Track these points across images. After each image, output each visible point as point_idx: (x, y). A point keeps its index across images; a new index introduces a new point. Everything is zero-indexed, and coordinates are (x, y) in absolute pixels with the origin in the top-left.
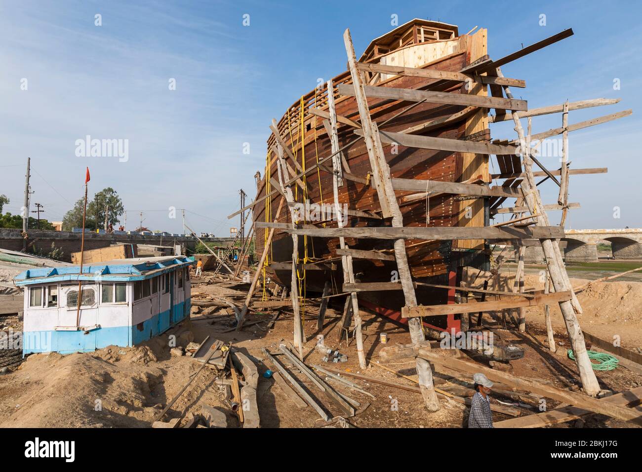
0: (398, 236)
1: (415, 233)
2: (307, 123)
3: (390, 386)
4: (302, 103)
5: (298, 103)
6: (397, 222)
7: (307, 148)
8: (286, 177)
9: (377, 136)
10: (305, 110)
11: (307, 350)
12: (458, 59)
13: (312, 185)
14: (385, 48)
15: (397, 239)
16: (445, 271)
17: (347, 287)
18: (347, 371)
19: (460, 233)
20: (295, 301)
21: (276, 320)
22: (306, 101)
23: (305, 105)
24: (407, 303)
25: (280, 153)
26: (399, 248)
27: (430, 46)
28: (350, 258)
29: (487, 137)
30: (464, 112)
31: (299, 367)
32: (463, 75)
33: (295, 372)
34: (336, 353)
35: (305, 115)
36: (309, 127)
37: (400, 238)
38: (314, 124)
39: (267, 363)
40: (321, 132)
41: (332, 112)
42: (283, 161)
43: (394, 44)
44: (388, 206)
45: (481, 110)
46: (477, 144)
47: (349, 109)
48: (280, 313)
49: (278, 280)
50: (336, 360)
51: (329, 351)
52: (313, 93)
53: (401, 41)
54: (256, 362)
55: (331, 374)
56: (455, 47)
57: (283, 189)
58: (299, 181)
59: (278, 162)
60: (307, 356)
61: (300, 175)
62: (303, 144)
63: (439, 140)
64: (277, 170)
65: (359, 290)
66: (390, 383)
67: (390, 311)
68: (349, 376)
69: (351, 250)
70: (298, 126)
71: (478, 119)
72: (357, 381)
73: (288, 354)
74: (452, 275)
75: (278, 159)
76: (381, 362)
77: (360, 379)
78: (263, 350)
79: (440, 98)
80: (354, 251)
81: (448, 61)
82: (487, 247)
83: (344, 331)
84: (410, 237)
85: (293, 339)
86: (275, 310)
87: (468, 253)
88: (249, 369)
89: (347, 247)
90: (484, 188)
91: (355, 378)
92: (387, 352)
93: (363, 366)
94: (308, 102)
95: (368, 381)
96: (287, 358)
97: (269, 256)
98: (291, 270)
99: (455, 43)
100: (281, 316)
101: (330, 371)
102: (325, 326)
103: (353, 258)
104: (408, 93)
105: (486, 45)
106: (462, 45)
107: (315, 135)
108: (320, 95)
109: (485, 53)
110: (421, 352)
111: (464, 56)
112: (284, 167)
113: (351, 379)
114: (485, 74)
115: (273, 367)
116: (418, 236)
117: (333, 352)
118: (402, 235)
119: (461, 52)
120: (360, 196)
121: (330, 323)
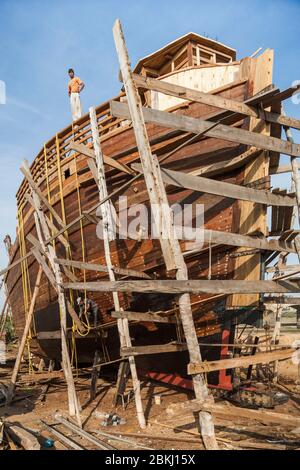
0: (184, 289)
1: (201, 287)
2: (65, 168)
3: (171, 440)
4: (57, 142)
5: (52, 142)
6: (182, 274)
7: (67, 200)
8: (46, 232)
9: (158, 172)
10: (61, 152)
11: (85, 417)
12: (239, 90)
13: (75, 245)
14: (154, 73)
15: (183, 293)
16: (219, 330)
17: (125, 351)
18: (128, 432)
19: (243, 286)
20: (68, 371)
21: (46, 393)
22: (61, 140)
23: (60, 145)
24: (192, 359)
25: (36, 203)
26: (185, 303)
27: (207, 71)
28: (126, 321)
29: (267, 185)
30: (244, 156)
31: (80, 433)
32: (247, 107)
33: (76, 439)
34: (114, 417)
35: (61, 159)
36: (67, 174)
37: (186, 292)
38: (73, 168)
39: (45, 434)
40: (84, 178)
41: (97, 150)
42: (41, 214)
43: (165, 67)
44: (173, 257)
45: (263, 154)
46: (259, 192)
47: (116, 150)
48: (49, 386)
49: (44, 354)
50: (115, 423)
51: (108, 416)
52: (69, 130)
53: (173, 64)
54: (34, 434)
55: (113, 437)
56: (236, 74)
57: (44, 248)
58: (61, 238)
59: (35, 214)
60: (85, 422)
61: (62, 231)
62: (62, 194)
63: (222, 184)
64: (35, 225)
65: (136, 354)
66: (171, 437)
67: (162, 375)
68: (131, 436)
69: (126, 313)
70: (54, 172)
71: (259, 164)
72: (139, 439)
73: (66, 423)
74: (226, 334)
75: (35, 211)
76: (159, 421)
77: (142, 437)
78: (39, 421)
79: (224, 132)
80: (129, 313)
81: (229, 92)
82: (261, 303)
83: (119, 396)
84: (196, 290)
85: (68, 409)
86: (44, 384)
87: (243, 310)
88: (29, 441)
89: (122, 309)
90: (263, 241)
91: (137, 437)
92: (174, 409)
93: (143, 426)
94: (63, 142)
95: (149, 438)
96: (66, 427)
97: (32, 329)
98: (60, 340)
99: (237, 69)
100: (51, 389)
101: (111, 434)
102: (97, 395)
103: (129, 322)
104: (190, 122)
105: (271, 72)
106: (245, 71)
107: (76, 182)
108: (78, 132)
109: (270, 83)
110: (206, 406)
111: (247, 85)
112: (43, 220)
113: (133, 438)
114: (268, 109)
115: (52, 437)
116: (204, 290)
117: (111, 417)
118: (188, 289)
119: (243, 80)
120: (131, 255)
121: (101, 391)
